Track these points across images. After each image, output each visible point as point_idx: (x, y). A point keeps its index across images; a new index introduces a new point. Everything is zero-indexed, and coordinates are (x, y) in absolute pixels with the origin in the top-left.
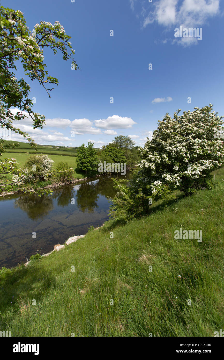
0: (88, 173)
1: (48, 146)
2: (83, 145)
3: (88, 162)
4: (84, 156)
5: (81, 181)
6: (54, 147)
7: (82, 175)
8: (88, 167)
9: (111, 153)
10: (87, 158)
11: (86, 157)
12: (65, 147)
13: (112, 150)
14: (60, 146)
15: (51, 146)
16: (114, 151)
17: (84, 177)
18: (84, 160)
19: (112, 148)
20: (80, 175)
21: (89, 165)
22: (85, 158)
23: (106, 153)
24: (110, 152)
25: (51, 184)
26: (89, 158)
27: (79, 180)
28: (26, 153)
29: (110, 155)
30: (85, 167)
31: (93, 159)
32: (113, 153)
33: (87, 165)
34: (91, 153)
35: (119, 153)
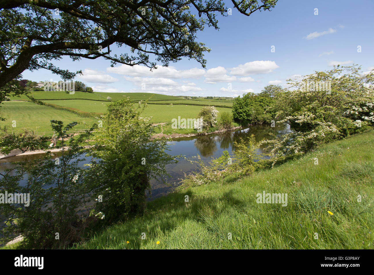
0: (242, 122)
1: (181, 96)
2: (239, 97)
3: (244, 112)
4: (240, 107)
5: (237, 128)
6: (186, 97)
7: (238, 123)
8: (244, 116)
9: (262, 103)
10: (243, 108)
11: (241, 107)
12: (196, 97)
13: (262, 100)
14: (192, 96)
15: (183, 97)
16: (264, 101)
17: (240, 125)
18: (241, 110)
19: (262, 98)
20: (236, 124)
21: (245, 114)
22: (240, 109)
23: (257, 103)
24: (260, 102)
25: (217, 130)
26: (245, 108)
27: (236, 128)
28: (170, 104)
29: (260, 105)
30: (241, 116)
31: (248, 109)
32: (264, 103)
33: (243, 115)
34: (246, 104)
35: (270, 103)
